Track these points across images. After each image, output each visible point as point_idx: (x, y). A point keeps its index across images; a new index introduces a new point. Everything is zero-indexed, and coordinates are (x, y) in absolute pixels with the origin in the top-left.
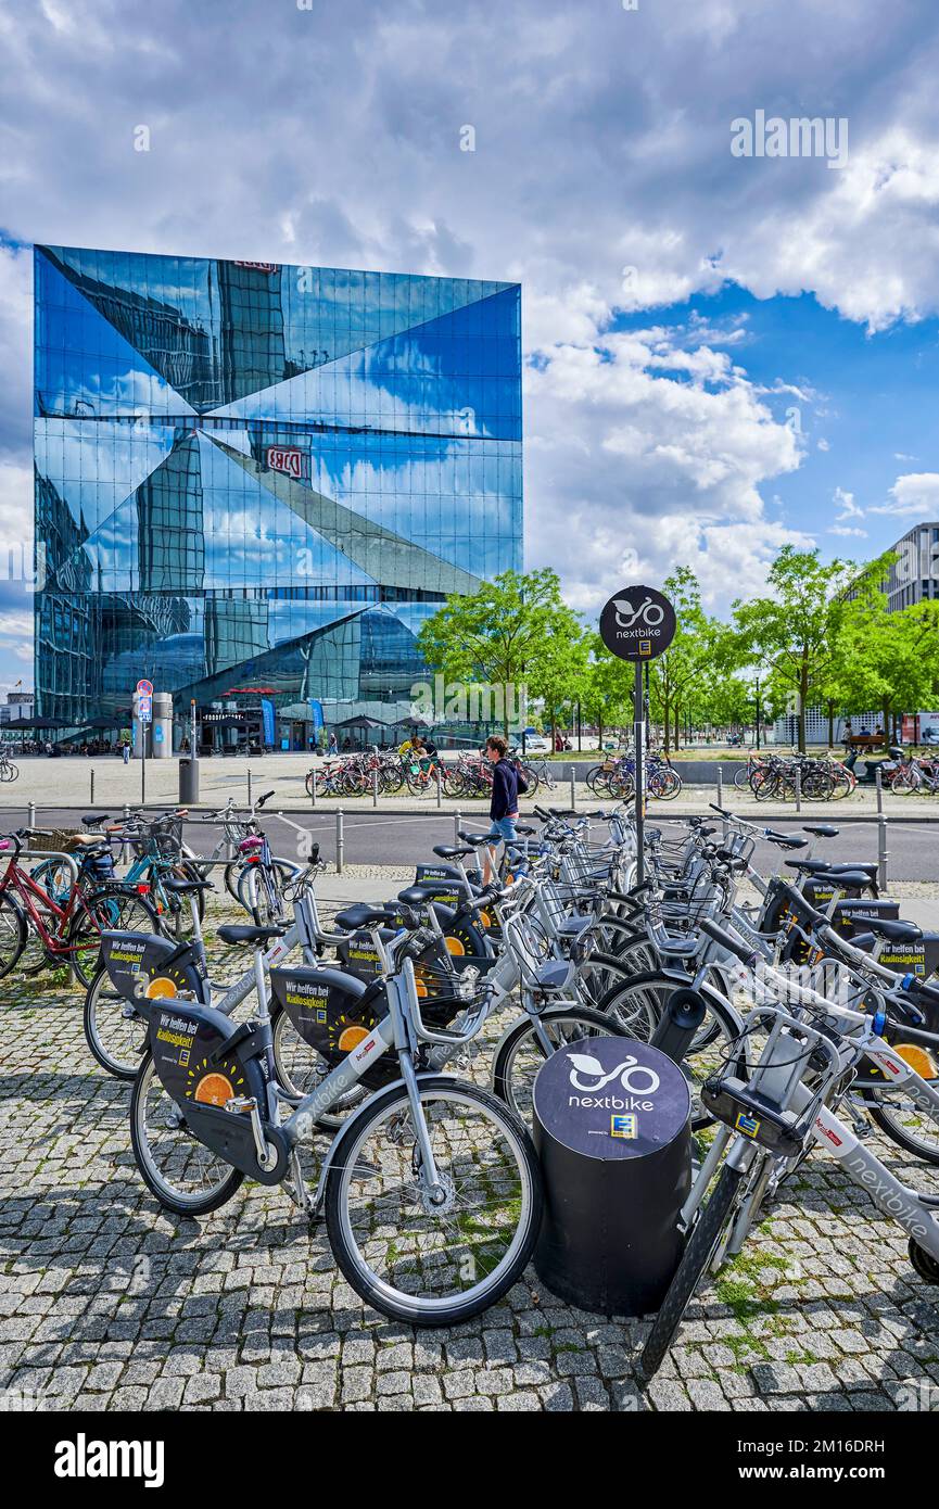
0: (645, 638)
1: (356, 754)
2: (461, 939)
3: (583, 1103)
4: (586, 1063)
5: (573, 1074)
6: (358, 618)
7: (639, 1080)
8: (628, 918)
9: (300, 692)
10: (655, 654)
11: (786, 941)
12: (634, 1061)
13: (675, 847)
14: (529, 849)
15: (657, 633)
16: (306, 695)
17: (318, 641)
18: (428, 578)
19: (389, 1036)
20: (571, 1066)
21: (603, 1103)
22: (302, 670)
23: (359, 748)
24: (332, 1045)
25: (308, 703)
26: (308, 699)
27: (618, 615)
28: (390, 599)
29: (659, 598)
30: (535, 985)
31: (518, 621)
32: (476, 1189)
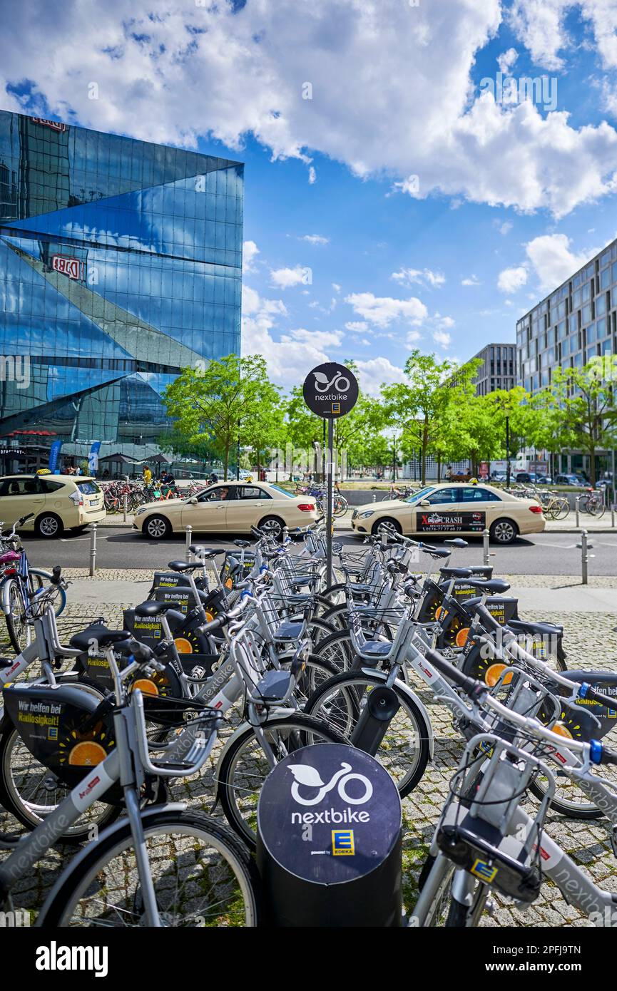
0: (336, 401)
1: (111, 482)
2: (190, 639)
3: (305, 820)
4: (305, 774)
5: (295, 787)
6: (118, 383)
7: (355, 789)
8: (324, 616)
9: (70, 435)
10: (343, 413)
11: (442, 630)
12: (347, 767)
13: (357, 558)
14: (245, 558)
15: (345, 398)
16: (76, 437)
17: (87, 397)
18: (172, 357)
19: (114, 770)
20: (291, 778)
21: (323, 818)
22: (73, 419)
23: (116, 477)
24: (62, 760)
25: (76, 443)
26: (77, 440)
27: (316, 383)
28: (143, 371)
29: (346, 372)
30: (259, 698)
31: (237, 390)
32: (197, 896)
